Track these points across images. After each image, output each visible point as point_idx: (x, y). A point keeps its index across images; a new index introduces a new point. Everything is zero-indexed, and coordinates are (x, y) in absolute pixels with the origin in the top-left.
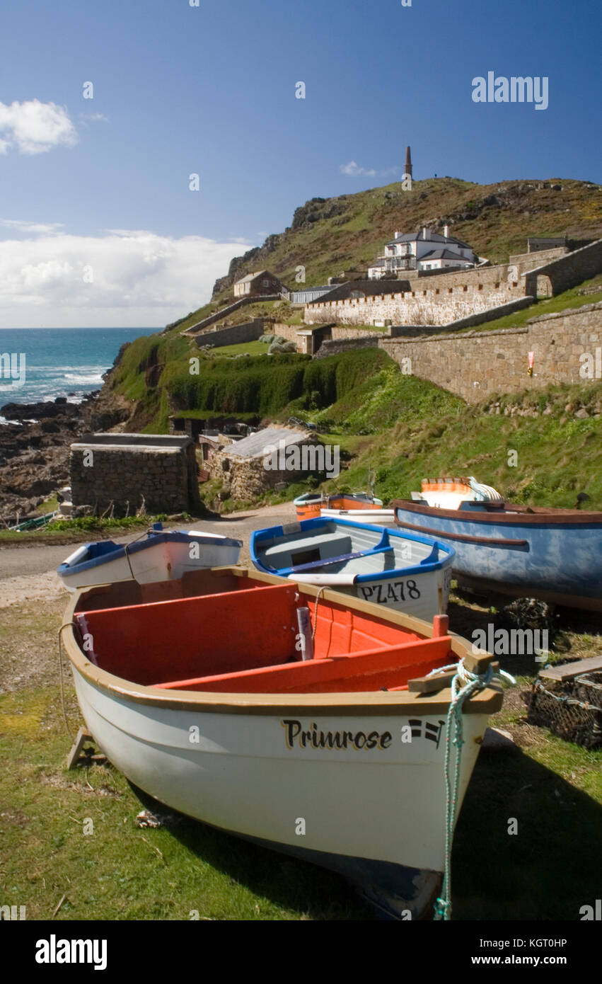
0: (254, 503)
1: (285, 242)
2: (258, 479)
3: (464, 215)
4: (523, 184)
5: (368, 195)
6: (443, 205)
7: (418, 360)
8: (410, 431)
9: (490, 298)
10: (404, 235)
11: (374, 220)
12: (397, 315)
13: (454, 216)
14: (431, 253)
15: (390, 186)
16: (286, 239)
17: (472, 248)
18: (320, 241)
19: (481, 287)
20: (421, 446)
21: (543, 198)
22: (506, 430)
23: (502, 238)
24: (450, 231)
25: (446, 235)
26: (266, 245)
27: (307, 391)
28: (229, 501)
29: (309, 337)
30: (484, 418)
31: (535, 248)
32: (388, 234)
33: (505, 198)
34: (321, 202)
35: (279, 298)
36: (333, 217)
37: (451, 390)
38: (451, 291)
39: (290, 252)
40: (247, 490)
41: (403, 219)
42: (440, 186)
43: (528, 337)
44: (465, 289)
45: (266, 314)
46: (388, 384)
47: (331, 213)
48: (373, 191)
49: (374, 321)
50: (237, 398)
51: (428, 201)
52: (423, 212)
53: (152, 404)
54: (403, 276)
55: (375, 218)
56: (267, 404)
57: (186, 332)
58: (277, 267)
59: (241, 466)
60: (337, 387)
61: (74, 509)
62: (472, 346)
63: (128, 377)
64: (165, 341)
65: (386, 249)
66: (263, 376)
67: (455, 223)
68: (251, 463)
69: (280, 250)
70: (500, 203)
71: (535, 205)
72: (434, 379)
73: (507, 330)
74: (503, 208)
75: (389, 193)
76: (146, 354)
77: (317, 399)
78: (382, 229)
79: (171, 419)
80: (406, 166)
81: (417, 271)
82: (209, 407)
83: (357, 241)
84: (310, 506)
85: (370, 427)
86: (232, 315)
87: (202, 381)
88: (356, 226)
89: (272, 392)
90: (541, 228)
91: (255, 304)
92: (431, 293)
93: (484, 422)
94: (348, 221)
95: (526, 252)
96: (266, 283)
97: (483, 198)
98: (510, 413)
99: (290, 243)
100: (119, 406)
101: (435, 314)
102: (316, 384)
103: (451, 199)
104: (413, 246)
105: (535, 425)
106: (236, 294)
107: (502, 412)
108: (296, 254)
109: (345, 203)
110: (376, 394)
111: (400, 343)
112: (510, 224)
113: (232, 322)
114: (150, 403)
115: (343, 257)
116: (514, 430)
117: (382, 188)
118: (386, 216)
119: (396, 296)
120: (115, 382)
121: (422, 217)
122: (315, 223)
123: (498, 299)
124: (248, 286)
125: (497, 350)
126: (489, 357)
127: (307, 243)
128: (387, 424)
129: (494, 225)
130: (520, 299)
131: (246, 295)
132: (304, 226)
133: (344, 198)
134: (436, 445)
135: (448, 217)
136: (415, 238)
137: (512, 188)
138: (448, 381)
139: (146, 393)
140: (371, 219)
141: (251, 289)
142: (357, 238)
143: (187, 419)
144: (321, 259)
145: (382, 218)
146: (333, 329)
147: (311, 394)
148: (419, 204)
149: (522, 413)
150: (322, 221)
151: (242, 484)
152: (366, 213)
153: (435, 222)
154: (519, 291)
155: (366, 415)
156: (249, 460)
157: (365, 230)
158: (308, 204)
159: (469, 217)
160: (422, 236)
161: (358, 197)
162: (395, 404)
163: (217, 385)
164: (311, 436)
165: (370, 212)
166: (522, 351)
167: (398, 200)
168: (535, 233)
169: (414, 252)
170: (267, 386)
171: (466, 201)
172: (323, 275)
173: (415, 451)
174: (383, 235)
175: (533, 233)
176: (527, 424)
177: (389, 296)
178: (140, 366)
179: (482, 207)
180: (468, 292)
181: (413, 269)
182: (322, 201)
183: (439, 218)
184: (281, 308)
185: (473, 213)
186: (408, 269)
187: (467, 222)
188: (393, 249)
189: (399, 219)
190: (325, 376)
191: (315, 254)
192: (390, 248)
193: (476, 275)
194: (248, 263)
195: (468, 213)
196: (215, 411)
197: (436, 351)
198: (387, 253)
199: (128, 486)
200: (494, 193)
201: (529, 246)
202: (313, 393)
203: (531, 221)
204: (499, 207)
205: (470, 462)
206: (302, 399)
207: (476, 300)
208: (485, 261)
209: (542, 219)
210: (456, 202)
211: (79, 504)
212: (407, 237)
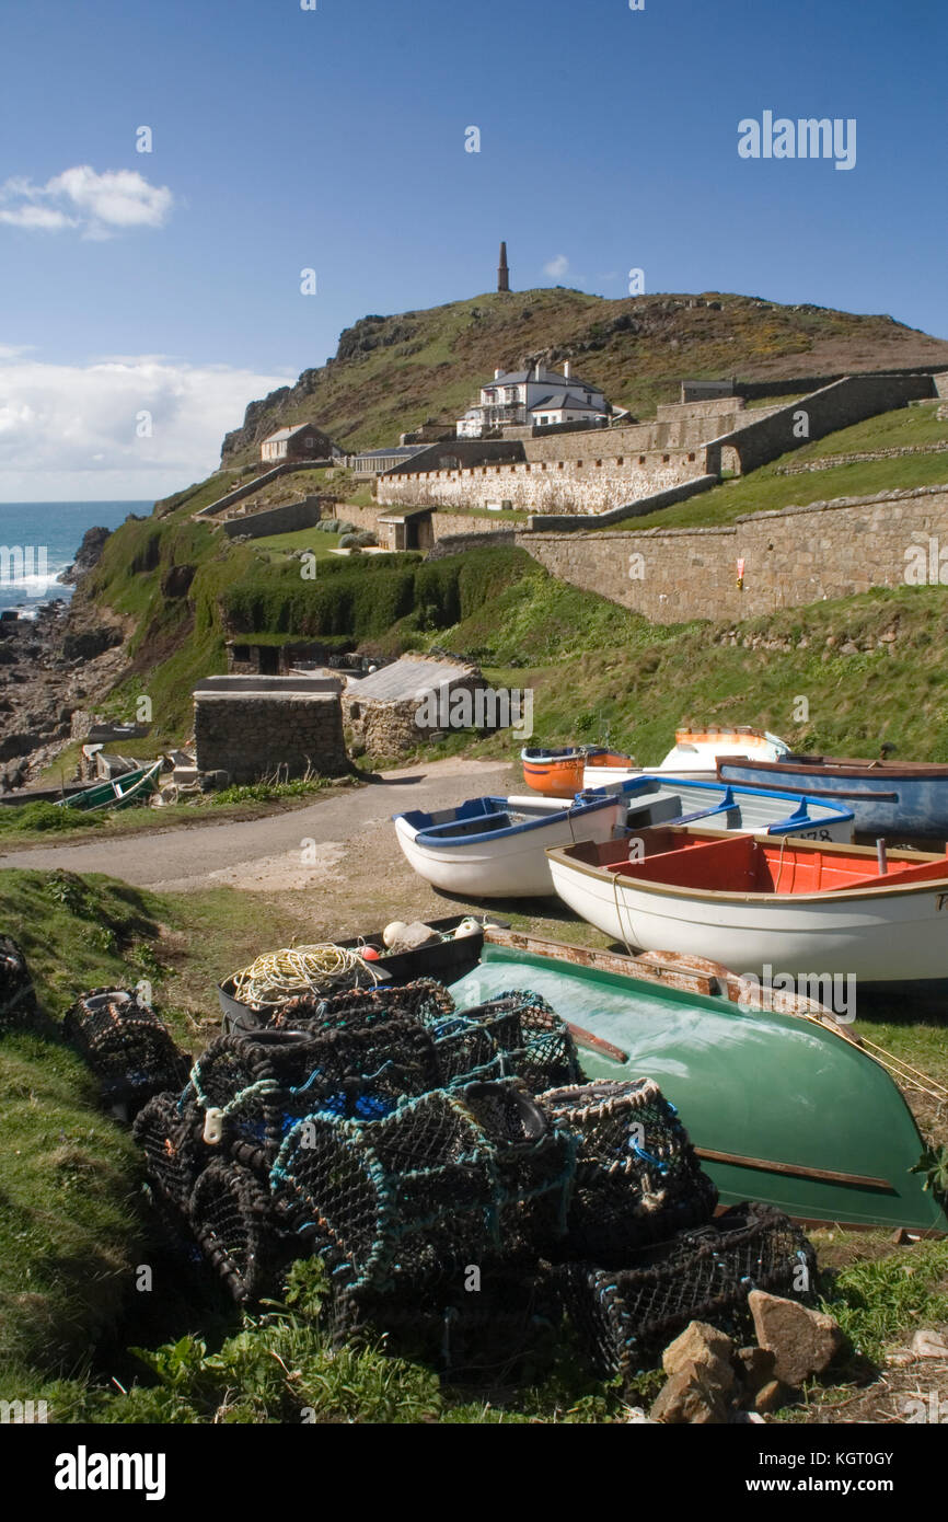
0: (404, 759)
1: (328, 380)
2: (407, 728)
3: (587, 344)
4: (667, 300)
5: (446, 311)
6: (556, 328)
7: (576, 564)
8: (604, 664)
9: (656, 475)
10: (507, 373)
11: (457, 348)
12: (521, 495)
13: (572, 345)
14: (547, 399)
15: (478, 298)
16: (329, 375)
17: (603, 393)
18: (380, 379)
19: (642, 460)
20: (632, 684)
21: (697, 321)
22: (752, 664)
23: (643, 378)
24: (572, 366)
25: (566, 375)
26: (300, 384)
27: (420, 606)
28: (364, 758)
29: (398, 526)
30: (716, 651)
31: (693, 396)
32: (479, 370)
33: (643, 320)
34: (379, 322)
35: (331, 465)
36: (397, 343)
37: (627, 605)
38: (599, 463)
39: (337, 395)
40: (390, 742)
41: (499, 349)
42: (550, 300)
43: (736, 539)
44: (620, 462)
45: (318, 489)
46: (537, 597)
47: (393, 337)
48: (454, 306)
49: (486, 502)
50: (322, 616)
51: (533, 322)
52: (528, 338)
53: (171, 622)
54: (510, 434)
55: (459, 344)
56: (365, 622)
57: (201, 514)
58: (319, 417)
59: (382, 712)
60: (462, 599)
61: (202, 775)
62: (656, 548)
63: (116, 580)
64: (170, 527)
65: (483, 394)
66: (356, 585)
67: (575, 354)
68: (397, 709)
69: (321, 391)
70: (637, 328)
71: (687, 331)
72: (601, 589)
73: (707, 530)
74: (641, 334)
75: (477, 309)
76: (141, 547)
77: (434, 616)
78: (470, 363)
79: (231, 645)
80: (500, 270)
81: (531, 427)
82: (282, 629)
83: (434, 379)
84: (558, 764)
85: (523, 655)
86: (266, 488)
87: (272, 593)
88: (431, 356)
89: (371, 607)
90: (695, 363)
91: (299, 473)
92: (569, 465)
93: (719, 656)
94: (419, 350)
95: (677, 400)
96: (309, 442)
97: (613, 319)
98: (751, 645)
99: (335, 382)
100: (106, 623)
101: (577, 495)
102: (432, 594)
103: (566, 320)
104: (522, 390)
105: (790, 661)
106: (265, 457)
107: (740, 643)
108: (346, 398)
109: (414, 322)
110: (522, 609)
111: (549, 540)
112: (651, 358)
113: (268, 500)
114: (169, 620)
115: (415, 403)
116: (762, 666)
117: (467, 302)
118: (474, 343)
119: (517, 468)
120: (94, 587)
121: (527, 345)
122: (371, 352)
123: (668, 478)
124: (284, 446)
125: (693, 555)
126: (681, 564)
127: (361, 382)
128: (546, 650)
129: (630, 358)
130: (699, 478)
131: (282, 461)
132: (356, 357)
133: (411, 315)
134: (651, 683)
135: (565, 346)
136: (524, 379)
137: (653, 306)
138: (622, 593)
139: (163, 607)
140: (452, 347)
141: (288, 451)
142: (433, 375)
143: (254, 646)
144: (382, 406)
145: (468, 345)
146: (433, 515)
147: (425, 609)
148: (520, 326)
149: (767, 646)
150: (382, 349)
151: (382, 736)
152: (444, 340)
153: (546, 354)
154: (697, 468)
155: (514, 638)
156: (393, 705)
157: (445, 364)
158: (360, 324)
159: (595, 347)
160: (534, 375)
161: (434, 314)
162: (554, 624)
163: (293, 598)
164: (473, 672)
165: (451, 337)
166: (729, 557)
167: (490, 320)
168: (689, 371)
169: (522, 399)
170: (363, 600)
171: (588, 324)
172: (390, 429)
173: (624, 690)
174: (473, 371)
175: (684, 371)
176: (779, 660)
177: (508, 468)
178: (134, 564)
179: (612, 332)
180: (624, 466)
181: (521, 424)
182: (380, 319)
183: (552, 347)
184: (338, 480)
185: (599, 341)
186: (517, 423)
187: (591, 353)
188: (494, 395)
189: (494, 347)
190: (444, 584)
191: (373, 398)
192: (489, 393)
193: (619, 436)
194: (274, 410)
195: (591, 341)
196: (292, 634)
197: (603, 553)
198: (484, 399)
199: (270, 744)
200: (629, 312)
201: (683, 392)
202: (429, 608)
203: (680, 353)
204: (636, 333)
205: (719, 705)
206: (415, 616)
207: (636, 477)
208: (624, 412)
209: (696, 351)
210: (574, 325)
211: (207, 769)
212: (513, 377)
